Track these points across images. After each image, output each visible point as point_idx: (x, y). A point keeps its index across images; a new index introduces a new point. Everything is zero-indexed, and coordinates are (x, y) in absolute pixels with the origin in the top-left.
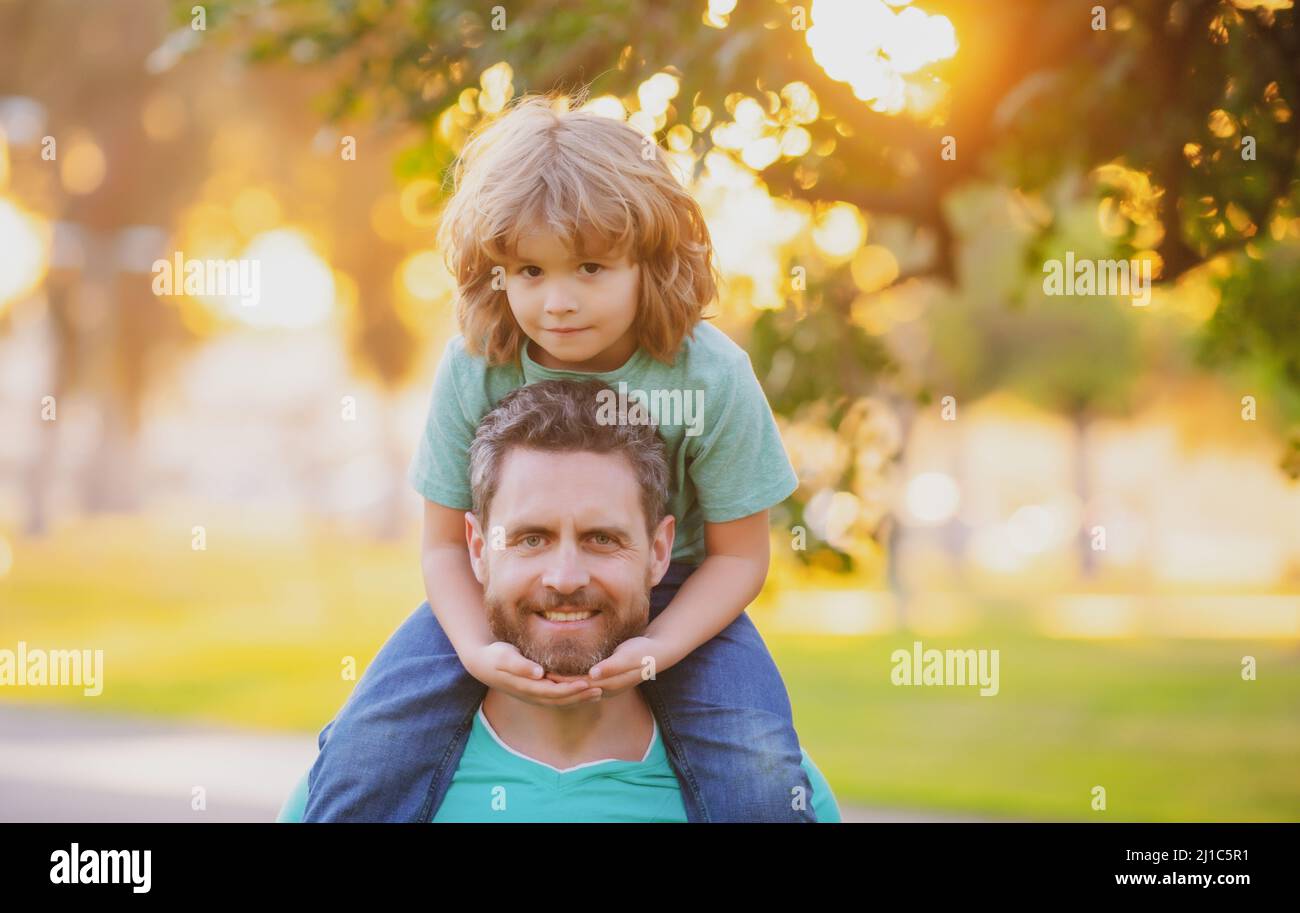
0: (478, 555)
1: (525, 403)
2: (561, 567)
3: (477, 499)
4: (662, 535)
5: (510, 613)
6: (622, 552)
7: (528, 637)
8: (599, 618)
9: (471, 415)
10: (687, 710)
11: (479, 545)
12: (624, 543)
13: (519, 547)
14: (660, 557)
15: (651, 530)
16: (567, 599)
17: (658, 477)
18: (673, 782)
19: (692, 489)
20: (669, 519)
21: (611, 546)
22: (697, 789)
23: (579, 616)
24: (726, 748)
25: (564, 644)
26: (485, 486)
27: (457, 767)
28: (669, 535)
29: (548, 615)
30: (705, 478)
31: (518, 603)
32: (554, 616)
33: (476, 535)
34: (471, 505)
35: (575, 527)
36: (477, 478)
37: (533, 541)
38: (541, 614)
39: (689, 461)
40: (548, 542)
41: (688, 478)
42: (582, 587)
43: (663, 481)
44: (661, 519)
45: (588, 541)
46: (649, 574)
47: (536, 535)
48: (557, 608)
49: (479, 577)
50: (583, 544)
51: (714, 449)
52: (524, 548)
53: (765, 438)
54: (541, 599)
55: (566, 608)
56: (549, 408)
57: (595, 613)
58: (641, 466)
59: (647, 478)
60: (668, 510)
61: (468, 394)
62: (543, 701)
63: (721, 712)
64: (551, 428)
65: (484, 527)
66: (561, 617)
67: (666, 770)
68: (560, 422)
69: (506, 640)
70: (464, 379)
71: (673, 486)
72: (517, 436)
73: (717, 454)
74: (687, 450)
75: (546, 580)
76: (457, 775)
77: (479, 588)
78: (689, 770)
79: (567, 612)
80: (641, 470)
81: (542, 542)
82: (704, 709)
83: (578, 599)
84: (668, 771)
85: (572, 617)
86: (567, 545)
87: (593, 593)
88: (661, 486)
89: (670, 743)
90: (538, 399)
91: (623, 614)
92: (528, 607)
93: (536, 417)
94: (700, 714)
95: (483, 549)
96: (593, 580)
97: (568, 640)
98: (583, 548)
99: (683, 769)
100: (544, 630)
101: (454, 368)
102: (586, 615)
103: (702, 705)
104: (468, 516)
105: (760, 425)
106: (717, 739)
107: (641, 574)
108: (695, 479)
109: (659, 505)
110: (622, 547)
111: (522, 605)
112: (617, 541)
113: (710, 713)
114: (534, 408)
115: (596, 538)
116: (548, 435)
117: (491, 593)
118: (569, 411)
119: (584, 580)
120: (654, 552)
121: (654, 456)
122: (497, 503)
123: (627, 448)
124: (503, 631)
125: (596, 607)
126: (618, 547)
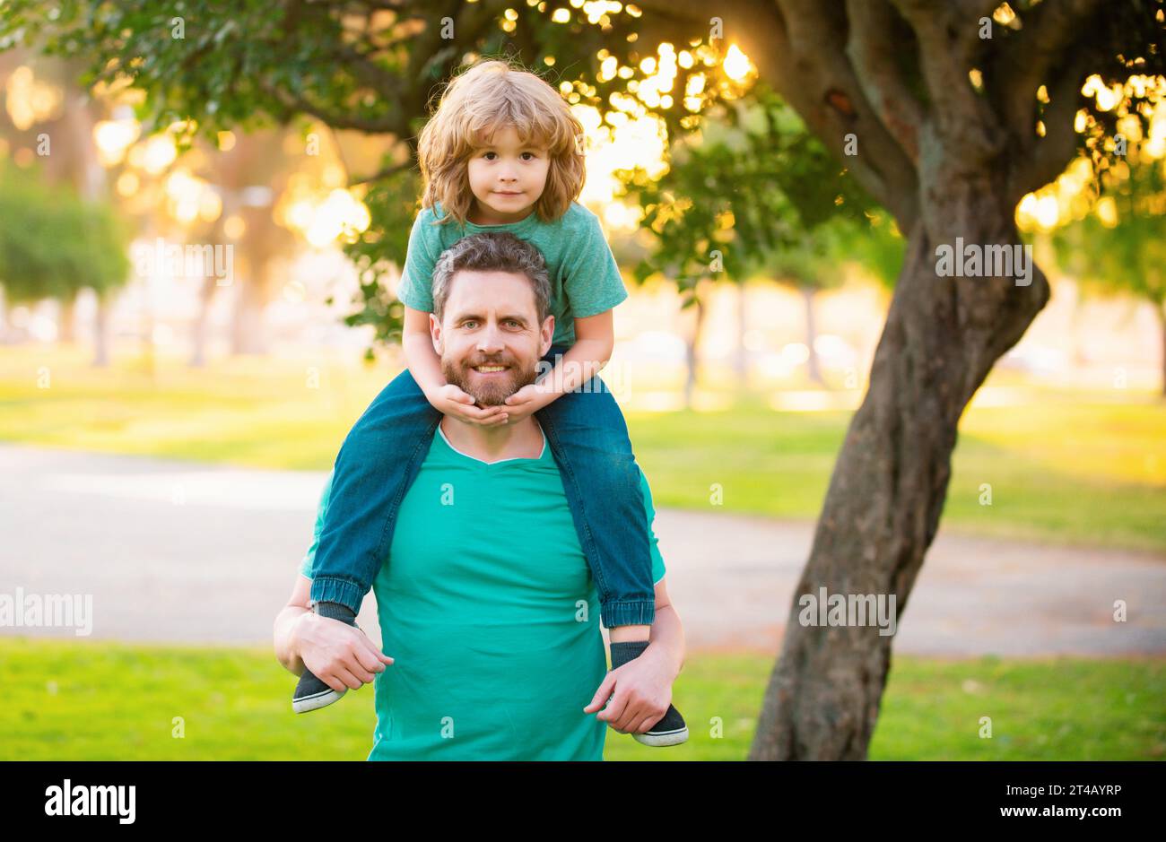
0: (437, 338)
1: (466, 245)
2: (488, 338)
3: (437, 304)
4: (547, 328)
5: (457, 368)
6: (525, 332)
7: (468, 383)
8: (510, 371)
9: (431, 254)
10: (568, 428)
11: (438, 331)
12: (525, 326)
13: (463, 329)
14: (546, 340)
15: (541, 322)
16: (492, 358)
17: (545, 291)
18: (558, 472)
19: (566, 297)
20: (551, 317)
21: (518, 328)
22: (573, 475)
23: (498, 369)
24: (592, 450)
25: (490, 386)
26: (442, 295)
27: (424, 460)
28: (551, 327)
29: (480, 368)
30: (573, 291)
31: (462, 362)
32: (483, 369)
33: (436, 327)
34: (433, 309)
35: (496, 314)
36: (436, 292)
37: (471, 325)
38: (475, 368)
39: (564, 280)
40: (480, 325)
41: (563, 290)
42: (500, 351)
43: (548, 291)
44: (546, 317)
45: (504, 324)
46: (539, 349)
47: (475, 321)
48: (485, 364)
49: (438, 351)
50: (501, 326)
51: (578, 272)
52: (466, 329)
53: (609, 267)
54: (475, 359)
55: (491, 364)
56: (480, 247)
57: (507, 368)
58: (535, 282)
59: (538, 290)
60: (550, 312)
61: (430, 241)
62: (473, 420)
63: (588, 429)
64: (482, 258)
65: (441, 320)
66: (488, 369)
67: (552, 464)
68: (487, 253)
69: (454, 384)
70: (428, 233)
71: (554, 295)
72: (460, 264)
73: (580, 275)
74: (563, 273)
75: (479, 347)
76: (424, 465)
77: (439, 357)
78: (568, 464)
79: (491, 366)
80: (535, 285)
81: (476, 325)
82: (579, 428)
83: (498, 358)
84: (555, 466)
85: (494, 369)
86: (491, 325)
87: (506, 356)
88: (547, 296)
89: (555, 449)
90: (473, 242)
91: (524, 369)
92: (468, 365)
93: (473, 251)
94: (576, 431)
95: (440, 334)
96: (506, 347)
97: (492, 383)
98: (501, 329)
99: (564, 462)
100: (477, 378)
101: (423, 226)
102: (502, 368)
103: (576, 425)
104: (431, 316)
105: (606, 259)
106: (586, 445)
107: (535, 346)
108: (567, 291)
109: (545, 307)
110: (524, 328)
111: (464, 363)
112: (521, 325)
113: (582, 429)
114: (471, 247)
115: (509, 323)
116: (479, 262)
117: (445, 358)
118: (492, 247)
119: (502, 347)
120: (542, 337)
121: (542, 278)
122: (449, 304)
123: (525, 271)
124: (452, 379)
125: (508, 364)
126: (521, 329)
